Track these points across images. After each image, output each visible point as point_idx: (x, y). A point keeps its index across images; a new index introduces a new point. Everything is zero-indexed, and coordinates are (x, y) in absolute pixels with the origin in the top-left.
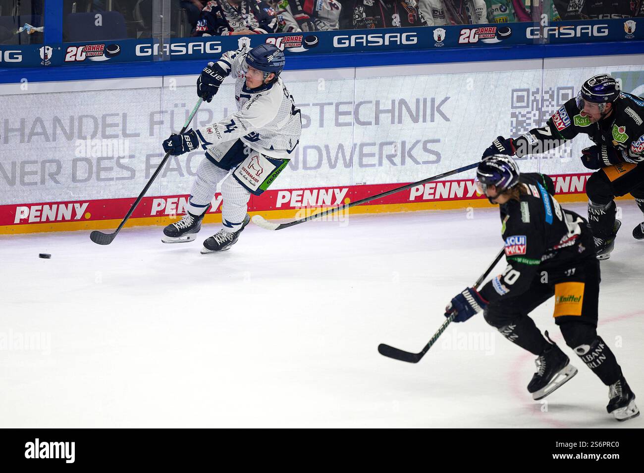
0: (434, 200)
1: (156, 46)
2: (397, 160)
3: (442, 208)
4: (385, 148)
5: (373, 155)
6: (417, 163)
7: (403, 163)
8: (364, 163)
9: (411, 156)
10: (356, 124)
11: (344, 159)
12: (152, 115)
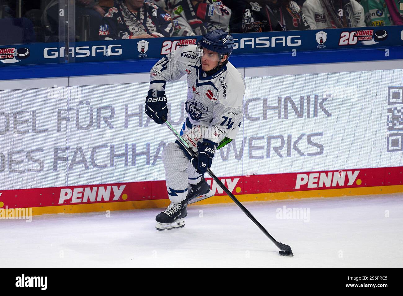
0: (318, 189)
1: (62, 49)
2: (284, 151)
3: (325, 196)
4: (273, 141)
5: (261, 148)
6: (302, 154)
7: (289, 154)
8: (254, 155)
9: (296, 148)
10: (245, 119)
11: (235, 152)
12: (59, 112)
